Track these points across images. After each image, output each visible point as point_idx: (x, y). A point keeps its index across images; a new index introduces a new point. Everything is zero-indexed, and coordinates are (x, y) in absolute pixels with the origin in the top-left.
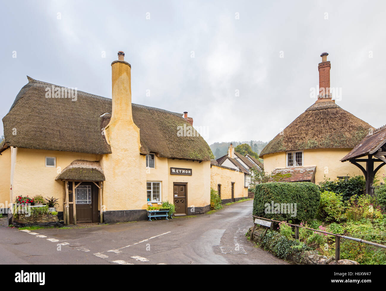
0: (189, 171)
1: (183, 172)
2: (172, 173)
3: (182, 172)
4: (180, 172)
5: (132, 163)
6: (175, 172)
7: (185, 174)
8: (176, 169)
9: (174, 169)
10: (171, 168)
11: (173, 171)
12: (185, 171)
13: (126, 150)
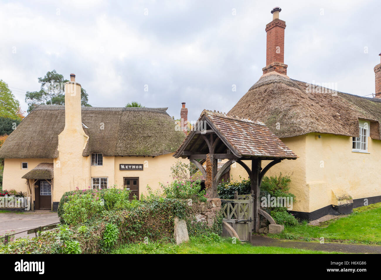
0: (140, 166)
1: (133, 168)
2: (121, 169)
3: (131, 167)
4: (130, 168)
5: (76, 163)
6: (124, 168)
7: (135, 169)
8: (125, 165)
9: (123, 165)
10: (120, 165)
11: (123, 167)
12: (135, 167)
13: (71, 154)
